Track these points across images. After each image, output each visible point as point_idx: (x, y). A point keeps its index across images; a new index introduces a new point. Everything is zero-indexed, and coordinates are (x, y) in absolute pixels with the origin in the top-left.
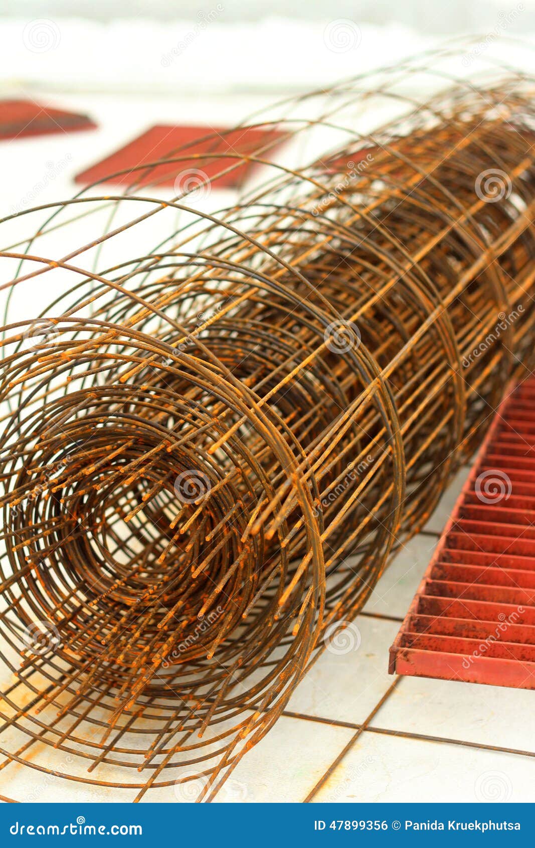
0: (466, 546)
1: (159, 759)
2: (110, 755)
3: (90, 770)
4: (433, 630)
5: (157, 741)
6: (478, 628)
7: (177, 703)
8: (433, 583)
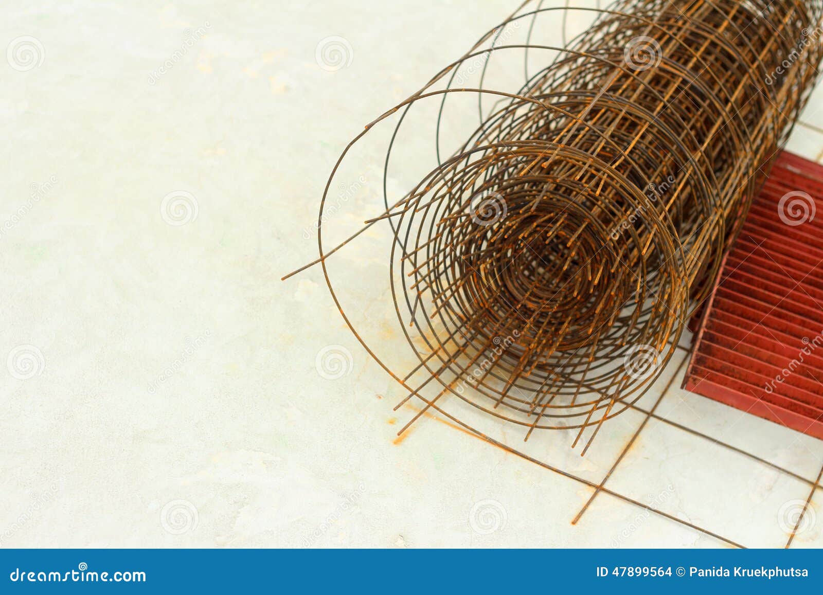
0: (731, 310)
1: (538, 410)
2: (505, 399)
3: (495, 407)
4: (707, 365)
5: (536, 397)
6: (736, 371)
7: (545, 374)
8: (708, 332)
